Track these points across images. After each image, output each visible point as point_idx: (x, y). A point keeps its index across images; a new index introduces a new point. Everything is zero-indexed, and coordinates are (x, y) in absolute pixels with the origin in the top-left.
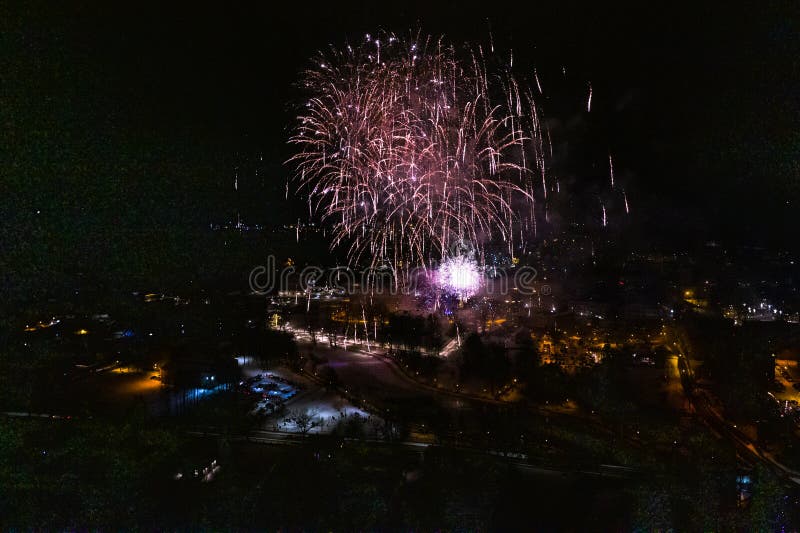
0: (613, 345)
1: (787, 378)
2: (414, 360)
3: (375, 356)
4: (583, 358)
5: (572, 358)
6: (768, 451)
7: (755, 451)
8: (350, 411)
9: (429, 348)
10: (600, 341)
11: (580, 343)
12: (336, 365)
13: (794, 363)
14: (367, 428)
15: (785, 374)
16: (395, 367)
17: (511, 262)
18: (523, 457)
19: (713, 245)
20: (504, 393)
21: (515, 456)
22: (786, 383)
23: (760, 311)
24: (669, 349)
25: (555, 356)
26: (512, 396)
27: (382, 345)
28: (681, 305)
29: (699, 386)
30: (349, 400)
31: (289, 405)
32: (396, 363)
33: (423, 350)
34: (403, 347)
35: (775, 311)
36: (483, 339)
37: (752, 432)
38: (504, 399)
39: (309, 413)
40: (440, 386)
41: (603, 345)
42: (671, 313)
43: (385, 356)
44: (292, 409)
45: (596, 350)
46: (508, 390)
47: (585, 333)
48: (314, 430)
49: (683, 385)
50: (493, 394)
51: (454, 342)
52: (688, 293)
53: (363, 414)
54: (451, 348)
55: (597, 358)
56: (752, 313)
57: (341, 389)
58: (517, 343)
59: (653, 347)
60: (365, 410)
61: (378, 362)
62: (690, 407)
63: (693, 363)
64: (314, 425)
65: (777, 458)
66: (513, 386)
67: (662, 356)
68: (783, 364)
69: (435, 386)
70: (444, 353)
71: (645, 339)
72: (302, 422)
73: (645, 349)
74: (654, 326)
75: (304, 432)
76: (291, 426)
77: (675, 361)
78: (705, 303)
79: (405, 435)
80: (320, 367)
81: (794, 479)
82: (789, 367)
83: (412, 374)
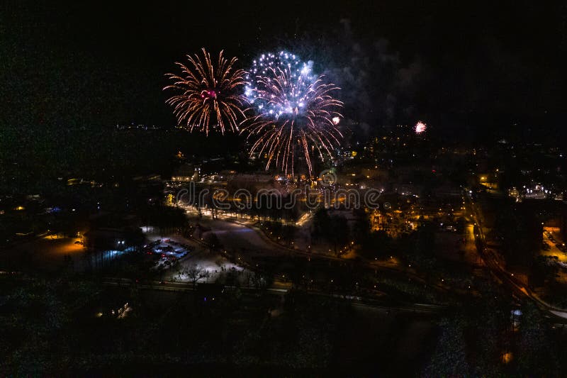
0: (426, 217)
1: (552, 240)
2: (276, 228)
3: (247, 226)
4: (403, 227)
5: (395, 227)
6: (535, 292)
7: (526, 293)
8: (228, 266)
9: (288, 220)
10: (417, 214)
11: (402, 215)
12: (217, 232)
13: (557, 230)
14: (242, 279)
15: (551, 238)
16: (263, 233)
17: (351, 155)
18: (358, 298)
19: (504, 142)
20: (344, 252)
21: (352, 298)
22: (551, 244)
23: (535, 192)
24: (468, 220)
25: (383, 225)
26: (350, 255)
27: (252, 217)
28: (477, 187)
29: (489, 246)
30: (227, 258)
31: (183, 262)
32: (263, 230)
33: (283, 221)
34: (268, 219)
35: (546, 192)
36: (329, 213)
37: (524, 279)
38: (344, 256)
39: (198, 268)
40: (296, 247)
41: (418, 217)
42: (469, 193)
43: (254, 225)
44: (185, 265)
45: (412, 221)
46: (347, 250)
47: (405, 208)
48: (202, 280)
49: (476, 245)
50: (336, 253)
51: (307, 215)
52: (483, 178)
53: (238, 268)
54: (303, 220)
55: (413, 226)
56: (530, 194)
57: (221, 250)
58: (354, 215)
59: (456, 218)
60: (240, 266)
61: (248, 230)
62: (481, 262)
63: (485, 230)
64: (201, 277)
65: (541, 297)
66: (351, 248)
67: (462, 225)
68: (549, 230)
69: (293, 248)
70: (300, 223)
71: (451, 212)
72: (192, 274)
73: (449, 221)
74: (457, 203)
75: (194, 282)
76: (184, 278)
77: (471, 228)
78: (495, 186)
79: (270, 283)
80: (205, 234)
81: (552, 311)
82: (554, 232)
83: (275, 239)
